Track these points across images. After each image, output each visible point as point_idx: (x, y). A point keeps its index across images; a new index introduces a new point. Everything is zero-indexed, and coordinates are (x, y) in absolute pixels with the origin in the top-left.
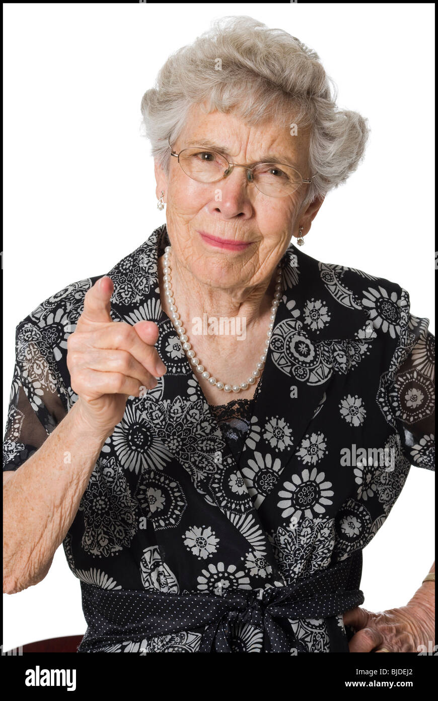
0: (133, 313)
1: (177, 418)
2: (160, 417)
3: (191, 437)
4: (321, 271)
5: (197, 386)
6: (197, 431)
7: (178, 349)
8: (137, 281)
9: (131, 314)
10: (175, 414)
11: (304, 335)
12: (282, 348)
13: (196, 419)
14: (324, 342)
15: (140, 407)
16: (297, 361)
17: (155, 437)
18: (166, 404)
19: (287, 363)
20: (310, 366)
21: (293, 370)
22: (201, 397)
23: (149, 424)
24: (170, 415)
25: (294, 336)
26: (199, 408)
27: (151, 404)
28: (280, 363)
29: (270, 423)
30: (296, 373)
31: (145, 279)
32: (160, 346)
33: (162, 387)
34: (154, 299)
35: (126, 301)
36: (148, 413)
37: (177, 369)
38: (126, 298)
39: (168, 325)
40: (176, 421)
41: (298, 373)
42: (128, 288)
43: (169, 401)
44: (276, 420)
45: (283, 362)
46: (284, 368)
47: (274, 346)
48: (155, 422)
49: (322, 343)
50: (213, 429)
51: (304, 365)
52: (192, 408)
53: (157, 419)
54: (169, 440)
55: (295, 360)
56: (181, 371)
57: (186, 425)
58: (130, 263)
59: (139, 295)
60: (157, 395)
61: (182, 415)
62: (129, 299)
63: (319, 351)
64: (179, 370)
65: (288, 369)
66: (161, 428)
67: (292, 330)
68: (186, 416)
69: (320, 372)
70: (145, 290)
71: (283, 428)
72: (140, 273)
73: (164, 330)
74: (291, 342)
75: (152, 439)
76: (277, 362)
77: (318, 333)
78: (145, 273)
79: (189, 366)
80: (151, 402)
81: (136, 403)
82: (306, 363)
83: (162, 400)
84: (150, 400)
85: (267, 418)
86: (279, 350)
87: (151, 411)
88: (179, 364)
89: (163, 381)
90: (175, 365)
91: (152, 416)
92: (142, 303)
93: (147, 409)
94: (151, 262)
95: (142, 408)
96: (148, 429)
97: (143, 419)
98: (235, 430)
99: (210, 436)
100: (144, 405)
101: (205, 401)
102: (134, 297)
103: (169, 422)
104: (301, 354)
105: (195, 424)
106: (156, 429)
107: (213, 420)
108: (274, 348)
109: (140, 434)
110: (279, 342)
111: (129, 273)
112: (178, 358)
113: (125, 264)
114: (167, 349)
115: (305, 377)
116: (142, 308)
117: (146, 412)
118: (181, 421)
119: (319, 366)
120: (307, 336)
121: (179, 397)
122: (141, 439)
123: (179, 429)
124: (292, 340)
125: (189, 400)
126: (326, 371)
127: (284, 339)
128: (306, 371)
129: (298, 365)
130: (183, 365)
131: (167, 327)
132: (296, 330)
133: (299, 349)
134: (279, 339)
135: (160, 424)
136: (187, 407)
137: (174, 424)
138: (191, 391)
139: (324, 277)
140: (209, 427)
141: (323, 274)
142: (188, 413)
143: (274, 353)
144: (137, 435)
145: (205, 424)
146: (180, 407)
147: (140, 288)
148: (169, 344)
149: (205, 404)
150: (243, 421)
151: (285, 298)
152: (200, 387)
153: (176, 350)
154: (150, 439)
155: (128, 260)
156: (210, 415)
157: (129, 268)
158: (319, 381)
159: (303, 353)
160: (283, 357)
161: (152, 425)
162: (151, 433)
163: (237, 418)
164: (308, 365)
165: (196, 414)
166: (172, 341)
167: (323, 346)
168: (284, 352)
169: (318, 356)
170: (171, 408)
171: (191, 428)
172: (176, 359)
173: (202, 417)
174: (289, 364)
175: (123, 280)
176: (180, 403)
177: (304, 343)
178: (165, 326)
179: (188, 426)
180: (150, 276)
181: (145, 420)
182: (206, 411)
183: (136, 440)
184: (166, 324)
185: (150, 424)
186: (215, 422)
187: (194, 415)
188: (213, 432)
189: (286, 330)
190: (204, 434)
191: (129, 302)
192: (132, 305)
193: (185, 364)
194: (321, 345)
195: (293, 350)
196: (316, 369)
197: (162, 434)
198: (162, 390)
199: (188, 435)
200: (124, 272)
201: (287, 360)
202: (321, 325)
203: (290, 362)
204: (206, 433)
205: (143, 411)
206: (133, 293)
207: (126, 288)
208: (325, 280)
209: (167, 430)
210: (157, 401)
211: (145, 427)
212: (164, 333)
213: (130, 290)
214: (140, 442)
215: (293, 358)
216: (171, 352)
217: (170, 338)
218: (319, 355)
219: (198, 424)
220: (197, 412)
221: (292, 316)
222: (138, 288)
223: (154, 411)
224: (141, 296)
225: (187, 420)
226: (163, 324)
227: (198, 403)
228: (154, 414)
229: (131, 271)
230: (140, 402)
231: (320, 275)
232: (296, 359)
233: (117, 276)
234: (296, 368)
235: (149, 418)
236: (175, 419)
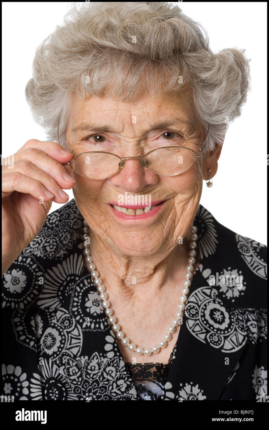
0: (56, 267)
1: (94, 375)
2: (76, 373)
3: (106, 395)
4: (238, 243)
5: (115, 342)
6: (112, 389)
7: (97, 305)
8: (62, 235)
9: (54, 268)
10: (92, 371)
11: (219, 303)
12: (197, 315)
13: (112, 377)
14: (239, 311)
15: (58, 362)
16: (212, 328)
17: (70, 393)
18: (83, 360)
19: (202, 330)
20: (224, 333)
21: (208, 337)
22: (118, 354)
23: (65, 379)
24: (86, 372)
25: (210, 304)
26: (116, 365)
27: (68, 360)
28: (195, 330)
29: (184, 390)
30: (211, 340)
31: (69, 234)
32: (80, 301)
33: (80, 343)
34: (76, 255)
35: (51, 255)
36: (65, 368)
37: (95, 325)
38: (51, 252)
39: (89, 281)
40: (92, 378)
41: (213, 340)
42: (53, 242)
43: (87, 358)
44: (190, 386)
45: (197, 329)
46: (199, 335)
47: (189, 313)
48: (72, 378)
49: (236, 312)
50: (128, 388)
51: (219, 332)
52: (109, 365)
53: (74, 375)
54: (84, 397)
55: (209, 327)
56: (100, 328)
57: (102, 383)
58: (57, 218)
59: (63, 250)
60: (75, 351)
61: (99, 372)
62: (53, 253)
63: (233, 318)
64: (97, 326)
65: (202, 336)
66: (77, 384)
67: (207, 298)
68: (102, 373)
69: (234, 339)
70: (69, 246)
71: (198, 394)
72: (66, 229)
73: (84, 285)
74: (206, 309)
75: (67, 394)
76: (192, 329)
77: (233, 301)
78: (70, 228)
79: (107, 322)
80: (68, 358)
81: (54, 358)
82: (221, 330)
83: (80, 357)
84: (68, 355)
85: (181, 385)
86: (194, 317)
87: (68, 366)
88: (98, 320)
89: (81, 337)
90: (94, 321)
91: (68, 372)
92: (66, 257)
93: (64, 365)
94: (76, 218)
95: (60, 363)
96: (64, 385)
97: (59, 374)
98: (150, 393)
99: (125, 395)
100: (61, 360)
101: (121, 358)
102: (58, 252)
103: (85, 378)
104: (216, 321)
105: (111, 382)
106: (72, 385)
107: (128, 378)
108: (189, 315)
109: (55, 390)
110: (194, 310)
111: (55, 228)
112: (97, 313)
113: (52, 218)
114: (87, 305)
115: (219, 344)
116: (65, 263)
117: (63, 367)
118: (97, 378)
119: (234, 334)
120: (222, 304)
121: (96, 353)
122: (56, 394)
123: (95, 386)
124: (207, 307)
125: (106, 357)
126: (241, 338)
127: (199, 307)
128: (221, 338)
129: (212, 332)
130: (101, 320)
131: (88, 282)
132: (211, 298)
133: (214, 316)
134: (194, 307)
135: (77, 380)
136: (104, 363)
137: (91, 381)
138: (108, 347)
139: (240, 248)
140: (125, 386)
141: (240, 245)
142: (104, 370)
143: (189, 320)
144: (53, 390)
145: (121, 382)
146: (98, 363)
147: (65, 242)
148: (89, 300)
149: (121, 361)
150: (159, 385)
151: (201, 266)
152: (117, 344)
153: (96, 305)
154: (65, 394)
155: (55, 215)
156: (125, 373)
157: (55, 223)
158: (234, 348)
159: (218, 320)
160: (198, 324)
161: (69, 381)
162: (66, 389)
163: (153, 382)
164: (222, 332)
165: (112, 372)
166: (92, 296)
167: (238, 315)
168: (199, 319)
169: (233, 324)
170: (88, 364)
171: (107, 386)
172: (95, 314)
173: (118, 374)
174: (204, 331)
175: (48, 234)
176: (98, 360)
177: (219, 310)
178: (86, 282)
179: (104, 384)
180: (74, 232)
181: (61, 376)
182: (122, 368)
183: (51, 395)
184: (87, 280)
185: (67, 379)
186: (130, 380)
187: (110, 372)
188: (128, 391)
189: (201, 298)
190: (119, 392)
191: (53, 256)
192: (56, 259)
193: (104, 320)
194: (236, 314)
195: (208, 317)
196: (230, 336)
197: (78, 390)
198: (80, 346)
199: (104, 393)
200: (51, 226)
201: (202, 327)
202: (237, 294)
203: (205, 329)
204: (121, 392)
205: (60, 366)
206: (57, 247)
207: (51, 242)
208: (242, 251)
209: (83, 387)
210: (75, 357)
211: (61, 383)
212: (84, 288)
213: (55, 244)
214: (55, 398)
215: (208, 325)
216: (90, 308)
217: (90, 293)
218: (234, 322)
219: (113, 382)
220: (113, 369)
221: (208, 285)
222: (63, 243)
223: (72, 367)
224: (65, 251)
225: (104, 378)
226: (84, 279)
227: (114, 359)
228: (71, 370)
229: (57, 226)
230: (58, 357)
231: (237, 246)
232: (211, 326)
233: (43, 229)
234: (211, 335)
235: (66, 373)
236: (91, 376)
